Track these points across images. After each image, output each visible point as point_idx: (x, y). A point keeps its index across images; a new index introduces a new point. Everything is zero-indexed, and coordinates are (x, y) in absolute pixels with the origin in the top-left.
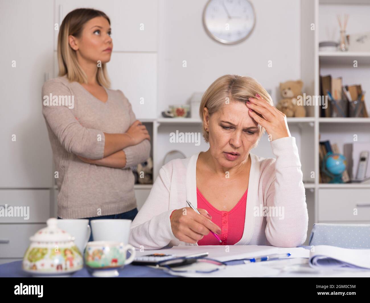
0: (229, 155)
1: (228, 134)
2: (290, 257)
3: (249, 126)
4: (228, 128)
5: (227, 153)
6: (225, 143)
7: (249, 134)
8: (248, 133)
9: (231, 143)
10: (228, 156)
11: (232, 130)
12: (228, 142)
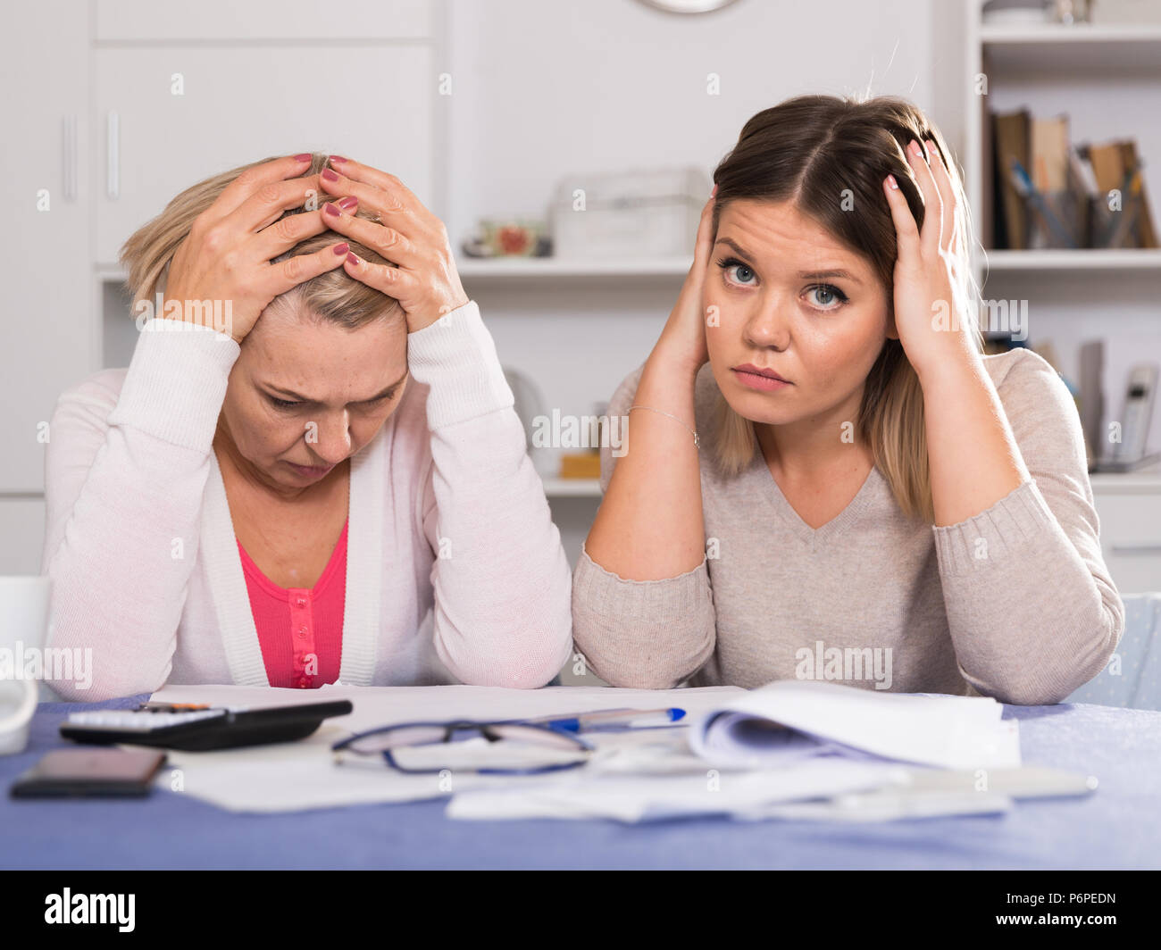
2: (684, 719)
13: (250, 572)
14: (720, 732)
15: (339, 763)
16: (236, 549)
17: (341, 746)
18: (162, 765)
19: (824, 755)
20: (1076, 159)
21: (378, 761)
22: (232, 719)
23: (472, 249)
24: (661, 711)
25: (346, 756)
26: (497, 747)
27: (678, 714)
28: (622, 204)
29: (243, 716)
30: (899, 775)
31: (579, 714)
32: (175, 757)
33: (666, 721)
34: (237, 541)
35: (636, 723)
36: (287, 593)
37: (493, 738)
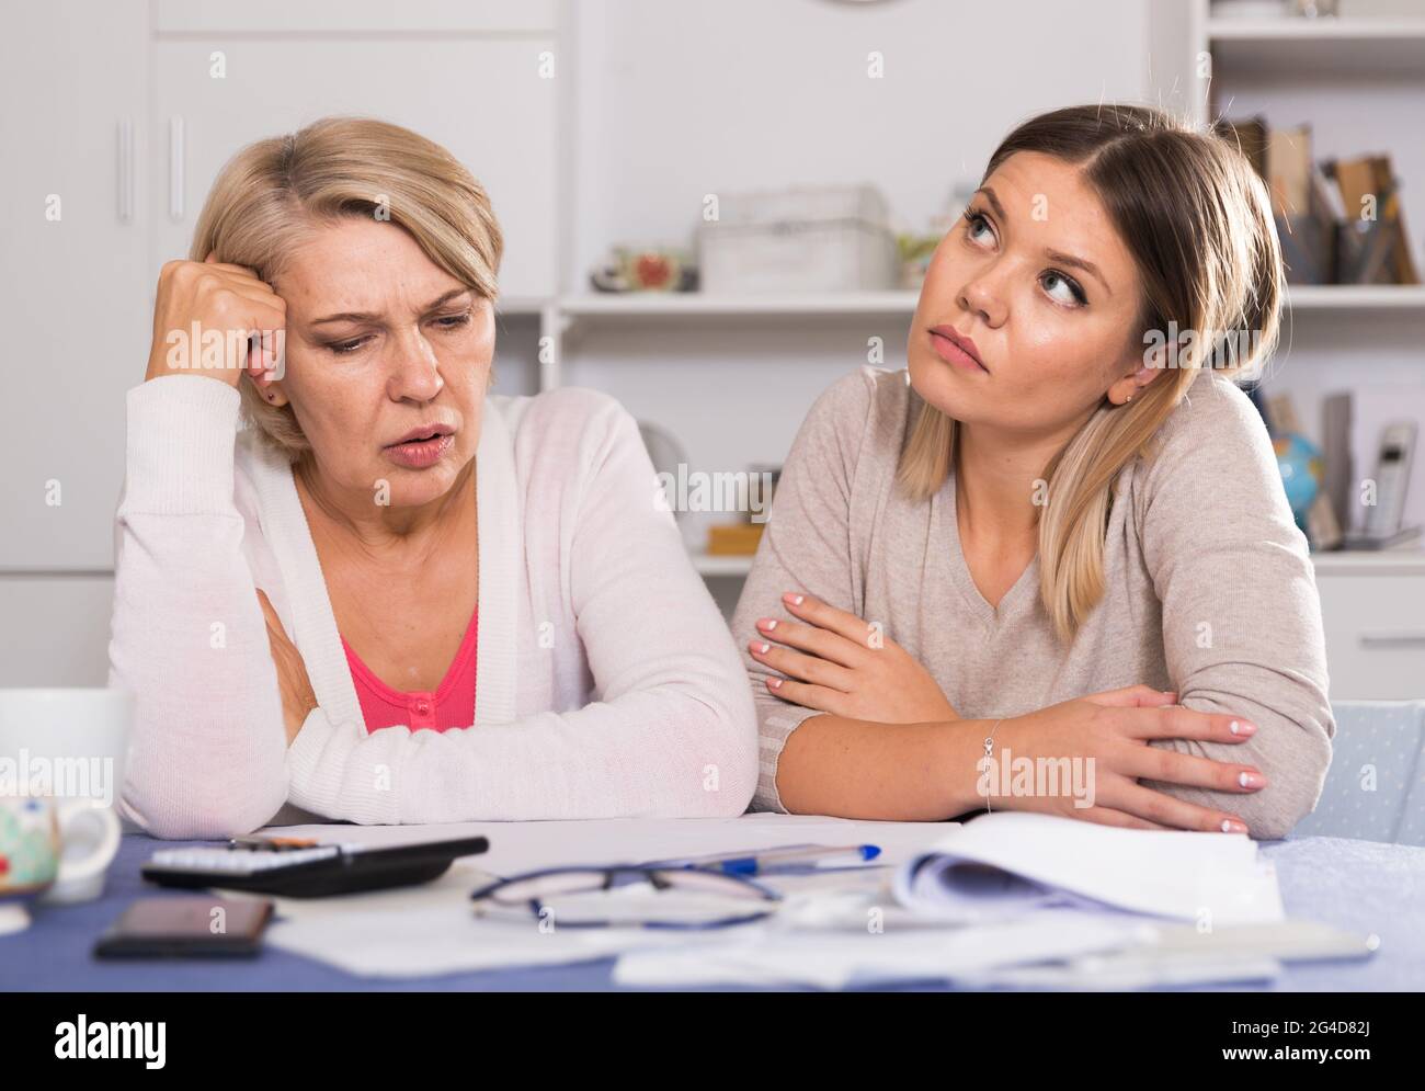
0: (411, 450)
1: (367, 368)
2: (880, 859)
3: (436, 295)
4: (357, 343)
5: (393, 446)
6: (373, 408)
7: (450, 329)
8: (445, 326)
9: (397, 398)
10: (406, 456)
11: (376, 341)
12: (381, 399)
13: (359, 674)
14: (928, 879)
15: (479, 915)
16: (341, 646)
17: (482, 894)
18: (269, 917)
19: (1052, 906)
20: (1320, 178)
21: (524, 913)
22: (349, 861)
23: (605, 281)
24: (852, 848)
25: (486, 906)
26: (668, 897)
27: (871, 852)
28: (782, 229)
29: (362, 857)
30: (1146, 932)
31: (755, 852)
32: (284, 907)
33: (858, 860)
34: (342, 637)
35: (824, 862)
36: (406, 698)
37: (661, 886)
